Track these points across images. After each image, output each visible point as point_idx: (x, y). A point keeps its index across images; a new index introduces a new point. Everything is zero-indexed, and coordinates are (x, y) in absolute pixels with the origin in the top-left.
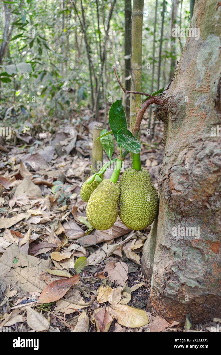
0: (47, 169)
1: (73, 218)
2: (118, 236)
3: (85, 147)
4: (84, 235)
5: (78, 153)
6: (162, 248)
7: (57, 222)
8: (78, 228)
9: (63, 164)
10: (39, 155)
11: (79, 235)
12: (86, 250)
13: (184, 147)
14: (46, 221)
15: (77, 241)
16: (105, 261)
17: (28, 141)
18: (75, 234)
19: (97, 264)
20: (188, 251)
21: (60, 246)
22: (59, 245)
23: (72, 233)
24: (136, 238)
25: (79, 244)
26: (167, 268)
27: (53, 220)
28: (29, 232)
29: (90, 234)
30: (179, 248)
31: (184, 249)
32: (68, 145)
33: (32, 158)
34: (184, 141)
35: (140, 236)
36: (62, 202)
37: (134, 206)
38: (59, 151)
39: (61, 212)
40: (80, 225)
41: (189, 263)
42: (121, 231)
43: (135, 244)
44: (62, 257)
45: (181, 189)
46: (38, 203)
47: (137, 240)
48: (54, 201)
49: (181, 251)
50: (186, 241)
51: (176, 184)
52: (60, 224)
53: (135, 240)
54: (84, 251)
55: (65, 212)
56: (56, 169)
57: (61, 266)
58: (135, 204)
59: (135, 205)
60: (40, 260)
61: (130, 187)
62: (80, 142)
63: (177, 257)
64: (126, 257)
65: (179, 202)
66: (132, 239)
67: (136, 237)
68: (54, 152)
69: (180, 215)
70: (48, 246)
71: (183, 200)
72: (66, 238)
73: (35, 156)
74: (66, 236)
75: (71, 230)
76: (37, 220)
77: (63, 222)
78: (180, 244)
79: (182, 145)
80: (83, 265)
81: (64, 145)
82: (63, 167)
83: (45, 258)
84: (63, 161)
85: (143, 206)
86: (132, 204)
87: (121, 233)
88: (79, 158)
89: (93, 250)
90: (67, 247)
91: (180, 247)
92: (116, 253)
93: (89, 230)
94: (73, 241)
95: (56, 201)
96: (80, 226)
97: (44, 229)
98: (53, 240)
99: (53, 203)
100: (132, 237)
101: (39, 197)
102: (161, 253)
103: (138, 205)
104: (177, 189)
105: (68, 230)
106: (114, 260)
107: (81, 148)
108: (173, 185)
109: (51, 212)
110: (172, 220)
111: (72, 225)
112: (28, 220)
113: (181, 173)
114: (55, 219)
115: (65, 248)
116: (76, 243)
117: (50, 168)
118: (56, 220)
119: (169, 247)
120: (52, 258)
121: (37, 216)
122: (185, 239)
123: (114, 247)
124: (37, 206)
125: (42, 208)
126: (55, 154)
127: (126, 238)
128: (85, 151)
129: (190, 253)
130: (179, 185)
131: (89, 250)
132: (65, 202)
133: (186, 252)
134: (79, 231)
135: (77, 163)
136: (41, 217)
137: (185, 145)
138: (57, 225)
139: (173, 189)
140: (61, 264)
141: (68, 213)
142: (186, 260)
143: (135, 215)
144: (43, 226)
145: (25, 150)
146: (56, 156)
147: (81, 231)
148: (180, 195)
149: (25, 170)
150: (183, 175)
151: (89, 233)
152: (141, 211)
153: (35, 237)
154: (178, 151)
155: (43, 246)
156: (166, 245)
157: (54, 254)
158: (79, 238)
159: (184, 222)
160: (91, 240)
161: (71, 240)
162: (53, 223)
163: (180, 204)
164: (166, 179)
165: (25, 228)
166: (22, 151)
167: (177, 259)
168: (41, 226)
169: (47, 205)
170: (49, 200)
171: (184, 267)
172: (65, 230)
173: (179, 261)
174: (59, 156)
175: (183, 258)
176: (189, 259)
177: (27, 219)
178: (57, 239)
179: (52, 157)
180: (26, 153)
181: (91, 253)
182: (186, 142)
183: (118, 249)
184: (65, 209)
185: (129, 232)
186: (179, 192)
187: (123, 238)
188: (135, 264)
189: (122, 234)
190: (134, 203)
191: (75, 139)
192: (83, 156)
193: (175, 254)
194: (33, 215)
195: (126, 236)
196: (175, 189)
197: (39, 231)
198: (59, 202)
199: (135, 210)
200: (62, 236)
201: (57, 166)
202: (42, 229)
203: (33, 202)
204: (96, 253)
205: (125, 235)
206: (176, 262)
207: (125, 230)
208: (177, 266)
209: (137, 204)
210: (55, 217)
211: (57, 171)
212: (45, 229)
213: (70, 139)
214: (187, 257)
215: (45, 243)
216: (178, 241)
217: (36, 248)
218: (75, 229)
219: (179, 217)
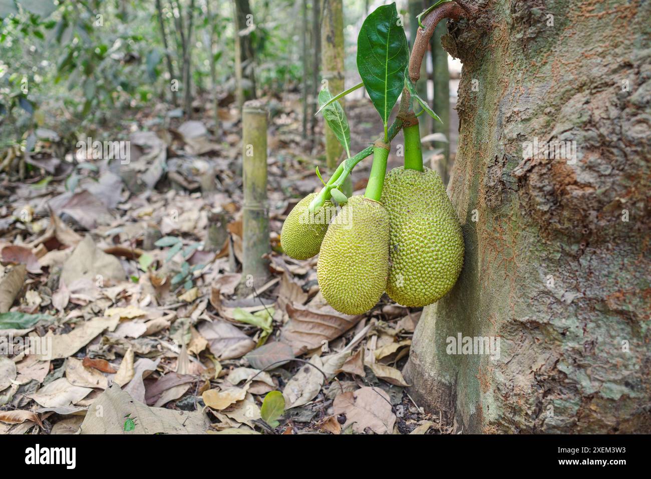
0: (114, 224)
1: (217, 314)
2: (336, 336)
3: (190, 170)
4: (255, 346)
5: (174, 185)
6: (516, 330)
7: (186, 327)
8: (237, 333)
9: (148, 209)
10: (90, 194)
11: (244, 347)
12: (272, 376)
13: (572, 92)
14: (160, 328)
15: (242, 362)
16: (325, 391)
17: (51, 169)
18: (234, 347)
19: (309, 401)
20: (595, 322)
21: (209, 378)
22: (207, 377)
23: (226, 346)
24: (375, 335)
25: (250, 367)
26: (543, 368)
27: (176, 324)
28: (129, 356)
29: (267, 342)
30: (574, 319)
31: (585, 319)
32: (147, 170)
33: (75, 201)
34: (572, 77)
35: (384, 328)
36: (183, 282)
37: (427, 250)
38: (131, 183)
39: (185, 304)
40: (239, 325)
41: (601, 348)
42: (340, 325)
43: (377, 348)
44: (226, 399)
45: (592, 181)
46: (125, 291)
47: (379, 337)
48: (163, 282)
49: (578, 324)
50: (590, 299)
51: (578, 171)
52: (193, 330)
53: (374, 338)
54: (268, 379)
55: (195, 305)
56: (135, 221)
57: (233, 419)
58: (430, 245)
59: (429, 247)
60: (182, 414)
61: (412, 207)
62: (174, 161)
63: (569, 340)
64: (374, 376)
65: (584, 210)
66: (366, 338)
67: (375, 332)
68: (122, 186)
69: (578, 242)
70: (182, 382)
71: (596, 204)
72: (214, 358)
73: (82, 197)
74: (212, 354)
75: (221, 339)
76: (137, 329)
77: (199, 325)
78: (576, 311)
79: (569, 87)
80: (278, 410)
81: (140, 172)
82: (149, 215)
83: (192, 408)
84: (145, 203)
85: (446, 247)
86: (421, 244)
87: (340, 328)
88: (177, 194)
89: (289, 375)
90: (222, 377)
91: (576, 316)
92: (347, 369)
93: (263, 334)
94: (232, 362)
95: (167, 283)
96: (240, 328)
97: (159, 347)
98: (189, 368)
99: (160, 289)
100: (366, 334)
101: (119, 281)
102: (510, 342)
103: (436, 246)
104: (583, 182)
105: (215, 341)
106: (349, 387)
107: (179, 173)
108: (568, 175)
109: (161, 308)
110: (550, 260)
111: (222, 330)
112: (114, 331)
113: (584, 145)
114: (179, 321)
115: (220, 381)
116: (242, 366)
117: (119, 220)
118: (182, 323)
119: (545, 321)
120: (207, 405)
121: (135, 320)
122: (591, 296)
123: (341, 358)
124: (125, 298)
125: (139, 301)
126: (123, 191)
127: (353, 337)
128: (190, 178)
129: (599, 326)
130: (584, 172)
131: (279, 377)
132: (189, 283)
133: (591, 325)
134: (240, 339)
135: (179, 204)
136: (143, 320)
137: (575, 86)
138: (188, 333)
139: (569, 184)
140: (230, 416)
141: (203, 306)
142: (592, 343)
143: (429, 269)
144: (156, 340)
145: (51, 189)
146: (127, 194)
147: (244, 339)
148: (591, 194)
149: (62, 231)
150: (591, 149)
151: (265, 340)
152: (441, 258)
153: (146, 365)
154: (558, 101)
155: (170, 384)
156: (534, 318)
157: (208, 397)
158: (244, 354)
159: (589, 258)
160: (278, 353)
161: (227, 362)
162: (176, 330)
163: (586, 216)
164: (533, 167)
165: (114, 350)
166: (44, 191)
167: (571, 344)
168: (150, 341)
169: (151, 294)
170: (149, 284)
171: (589, 358)
172: (208, 340)
173: (577, 346)
174: (132, 195)
175: (586, 339)
176: (600, 339)
177: (111, 329)
178: (197, 363)
179: (119, 196)
180: (53, 194)
181: (286, 381)
182: (576, 79)
183: (349, 362)
184: (194, 298)
185: (355, 326)
186: (586, 188)
187: (346, 339)
188: (395, 386)
189: (341, 330)
190: (426, 241)
191: (163, 155)
192: (185, 189)
193: (563, 334)
194: (123, 320)
195: (351, 333)
196: (576, 183)
197: (150, 353)
198: (174, 284)
199: (430, 257)
200: (205, 356)
201: (135, 214)
202: (155, 347)
203: (112, 292)
204: (296, 380)
205: (349, 331)
206: (567, 350)
207: (348, 322)
208: (570, 361)
209: (433, 243)
210: (176, 318)
211: (137, 225)
212: (160, 344)
213: (149, 157)
214: (595, 336)
215: (172, 375)
216: (573, 302)
217: (154, 390)
218: (230, 335)
219: (575, 248)
